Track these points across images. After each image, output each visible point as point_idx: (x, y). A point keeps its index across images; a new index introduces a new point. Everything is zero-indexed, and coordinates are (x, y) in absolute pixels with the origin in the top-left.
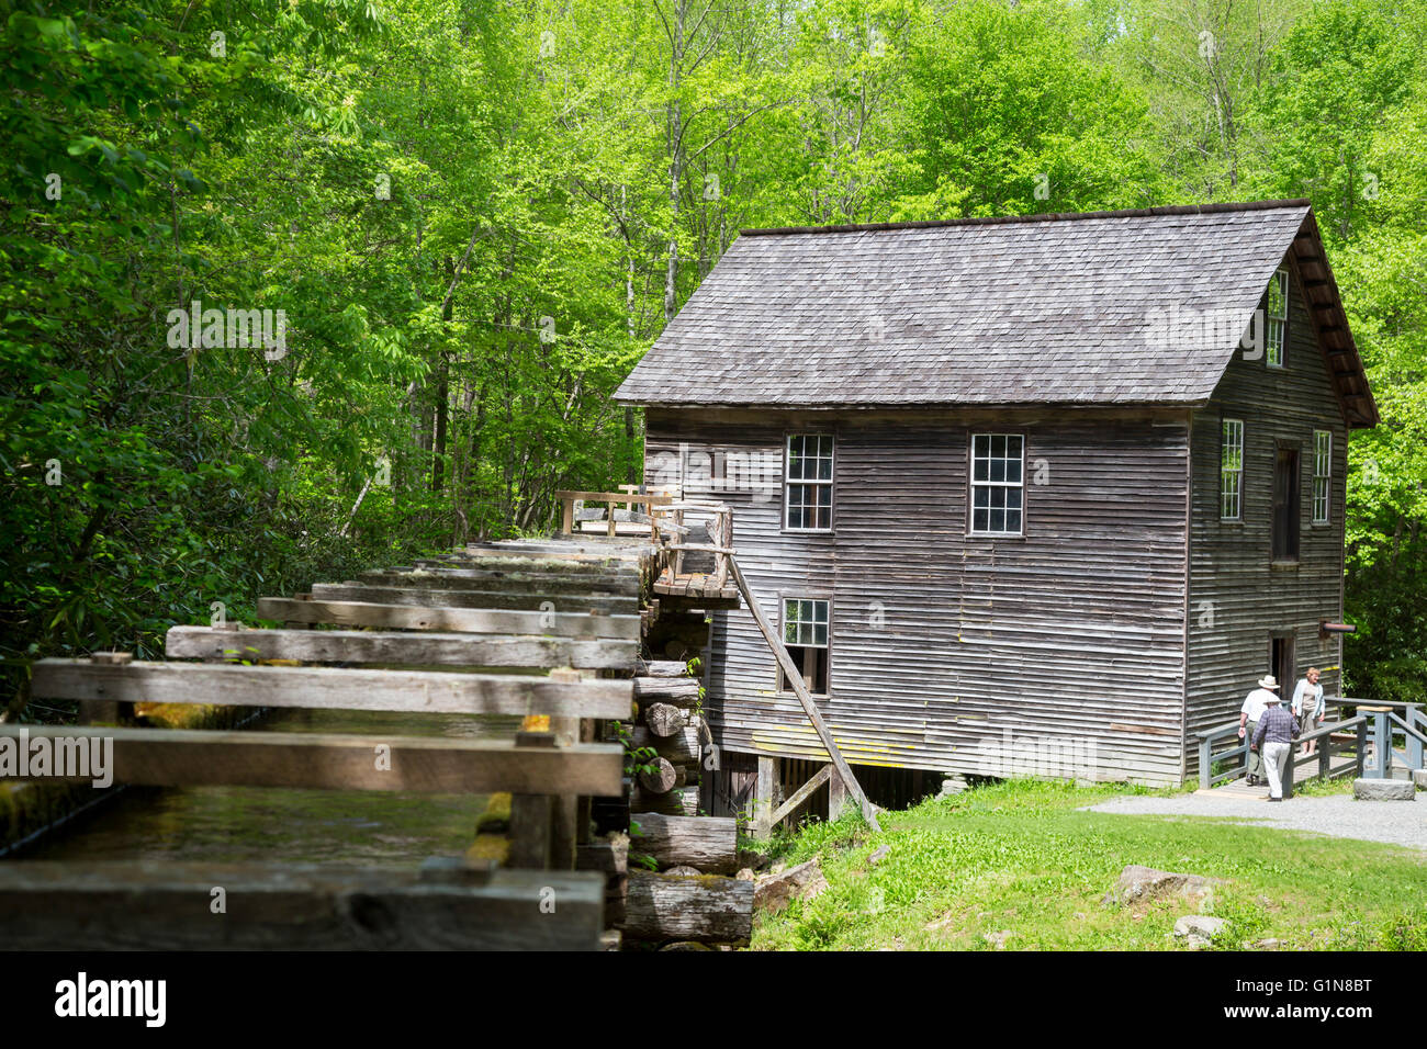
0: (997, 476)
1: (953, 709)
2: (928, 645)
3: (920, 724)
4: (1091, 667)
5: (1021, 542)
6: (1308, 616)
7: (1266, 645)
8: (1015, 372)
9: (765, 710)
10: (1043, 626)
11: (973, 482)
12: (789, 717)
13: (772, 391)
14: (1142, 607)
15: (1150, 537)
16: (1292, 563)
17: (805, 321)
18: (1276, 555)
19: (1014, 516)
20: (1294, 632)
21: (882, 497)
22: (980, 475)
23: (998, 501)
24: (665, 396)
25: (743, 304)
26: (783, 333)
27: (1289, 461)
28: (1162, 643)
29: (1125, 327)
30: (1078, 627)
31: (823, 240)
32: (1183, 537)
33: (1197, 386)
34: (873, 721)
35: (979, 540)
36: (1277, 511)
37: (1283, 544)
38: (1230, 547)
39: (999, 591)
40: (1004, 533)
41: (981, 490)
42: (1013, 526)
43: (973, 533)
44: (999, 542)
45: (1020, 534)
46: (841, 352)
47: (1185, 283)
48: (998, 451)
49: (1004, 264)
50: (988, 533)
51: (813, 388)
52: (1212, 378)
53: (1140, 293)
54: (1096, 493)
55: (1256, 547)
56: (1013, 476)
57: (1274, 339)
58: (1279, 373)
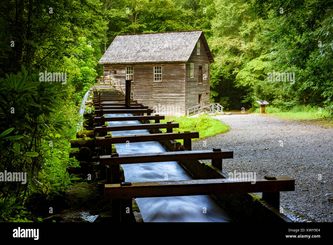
0: (158, 72)
2: (148, 98)
4: (172, 100)
5: (161, 82)
6: (204, 91)
7: (197, 96)
8: (160, 57)
10: (165, 95)
11: (154, 74)
13: (124, 61)
14: (179, 91)
15: (180, 81)
16: (202, 83)
17: (128, 49)
18: (199, 82)
19: (160, 78)
20: (202, 94)
21: (141, 76)
22: (155, 72)
23: (158, 76)
24: (107, 62)
25: (118, 47)
26: (125, 51)
27: (201, 68)
28: (182, 96)
29: (176, 50)
30: (170, 94)
31: (130, 36)
32: (185, 81)
33: (186, 59)
35: (155, 82)
36: (199, 76)
37: (200, 81)
38: (192, 82)
39: (159, 90)
40: (159, 81)
43: (154, 81)
44: (158, 82)
45: (161, 81)
46: (134, 54)
47: (185, 43)
48: (158, 69)
49: (158, 40)
50: (157, 81)
51: (130, 60)
52: (188, 57)
53: (178, 44)
54: (172, 74)
55: (196, 81)
56: (160, 72)
57: (198, 50)
58: (199, 55)
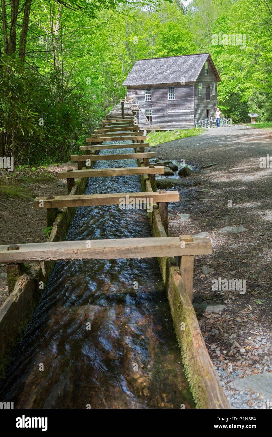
0: (171, 92)
1: (167, 122)
2: (164, 114)
3: (163, 124)
4: (183, 115)
5: (174, 100)
6: (212, 107)
7: (206, 111)
8: (173, 78)
9: (144, 124)
10: (178, 111)
12: (148, 125)
13: (143, 83)
14: (189, 108)
15: (190, 99)
16: (209, 100)
17: (146, 73)
18: (207, 99)
19: (173, 97)
20: (210, 109)
21: (157, 96)
22: (169, 92)
23: (171, 95)
24: (129, 84)
25: (138, 71)
26: (144, 75)
27: (209, 87)
28: (191, 112)
29: (186, 72)
30: (182, 111)
31: (148, 61)
32: (193, 98)
33: (194, 80)
34: (158, 124)
35: (169, 101)
36: (207, 94)
37: (208, 98)
38: (200, 99)
39: (172, 107)
40: (172, 99)
41: (169, 94)
42: (173, 98)
43: (169, 100)
44: (172, 101)
46: (151, 77)
47: (194, 65)
48: (171, 89)
49: (172, 63)
50: (171, 100)
51: (148, 82)
52: (196, 78)
53: (188, 67)
54: (183, 94)
55: (204, 99)
56: (173, 92)
57: (206, 71)
58: (206, 76)
